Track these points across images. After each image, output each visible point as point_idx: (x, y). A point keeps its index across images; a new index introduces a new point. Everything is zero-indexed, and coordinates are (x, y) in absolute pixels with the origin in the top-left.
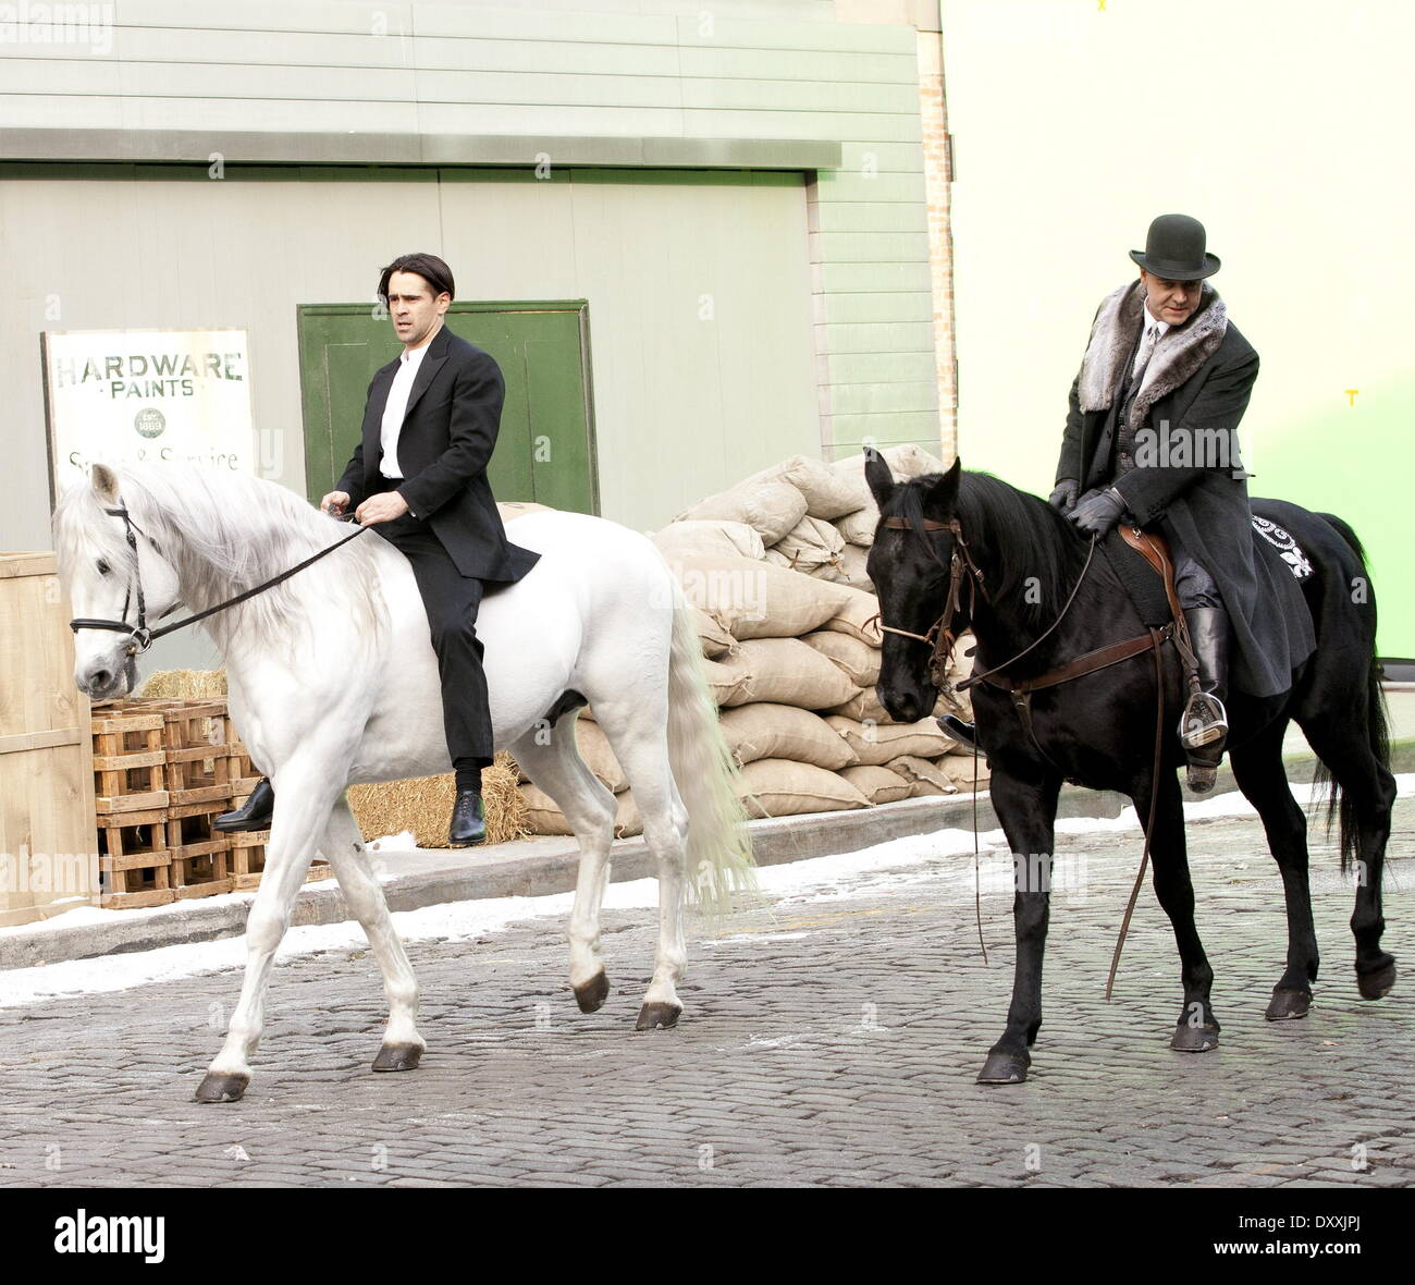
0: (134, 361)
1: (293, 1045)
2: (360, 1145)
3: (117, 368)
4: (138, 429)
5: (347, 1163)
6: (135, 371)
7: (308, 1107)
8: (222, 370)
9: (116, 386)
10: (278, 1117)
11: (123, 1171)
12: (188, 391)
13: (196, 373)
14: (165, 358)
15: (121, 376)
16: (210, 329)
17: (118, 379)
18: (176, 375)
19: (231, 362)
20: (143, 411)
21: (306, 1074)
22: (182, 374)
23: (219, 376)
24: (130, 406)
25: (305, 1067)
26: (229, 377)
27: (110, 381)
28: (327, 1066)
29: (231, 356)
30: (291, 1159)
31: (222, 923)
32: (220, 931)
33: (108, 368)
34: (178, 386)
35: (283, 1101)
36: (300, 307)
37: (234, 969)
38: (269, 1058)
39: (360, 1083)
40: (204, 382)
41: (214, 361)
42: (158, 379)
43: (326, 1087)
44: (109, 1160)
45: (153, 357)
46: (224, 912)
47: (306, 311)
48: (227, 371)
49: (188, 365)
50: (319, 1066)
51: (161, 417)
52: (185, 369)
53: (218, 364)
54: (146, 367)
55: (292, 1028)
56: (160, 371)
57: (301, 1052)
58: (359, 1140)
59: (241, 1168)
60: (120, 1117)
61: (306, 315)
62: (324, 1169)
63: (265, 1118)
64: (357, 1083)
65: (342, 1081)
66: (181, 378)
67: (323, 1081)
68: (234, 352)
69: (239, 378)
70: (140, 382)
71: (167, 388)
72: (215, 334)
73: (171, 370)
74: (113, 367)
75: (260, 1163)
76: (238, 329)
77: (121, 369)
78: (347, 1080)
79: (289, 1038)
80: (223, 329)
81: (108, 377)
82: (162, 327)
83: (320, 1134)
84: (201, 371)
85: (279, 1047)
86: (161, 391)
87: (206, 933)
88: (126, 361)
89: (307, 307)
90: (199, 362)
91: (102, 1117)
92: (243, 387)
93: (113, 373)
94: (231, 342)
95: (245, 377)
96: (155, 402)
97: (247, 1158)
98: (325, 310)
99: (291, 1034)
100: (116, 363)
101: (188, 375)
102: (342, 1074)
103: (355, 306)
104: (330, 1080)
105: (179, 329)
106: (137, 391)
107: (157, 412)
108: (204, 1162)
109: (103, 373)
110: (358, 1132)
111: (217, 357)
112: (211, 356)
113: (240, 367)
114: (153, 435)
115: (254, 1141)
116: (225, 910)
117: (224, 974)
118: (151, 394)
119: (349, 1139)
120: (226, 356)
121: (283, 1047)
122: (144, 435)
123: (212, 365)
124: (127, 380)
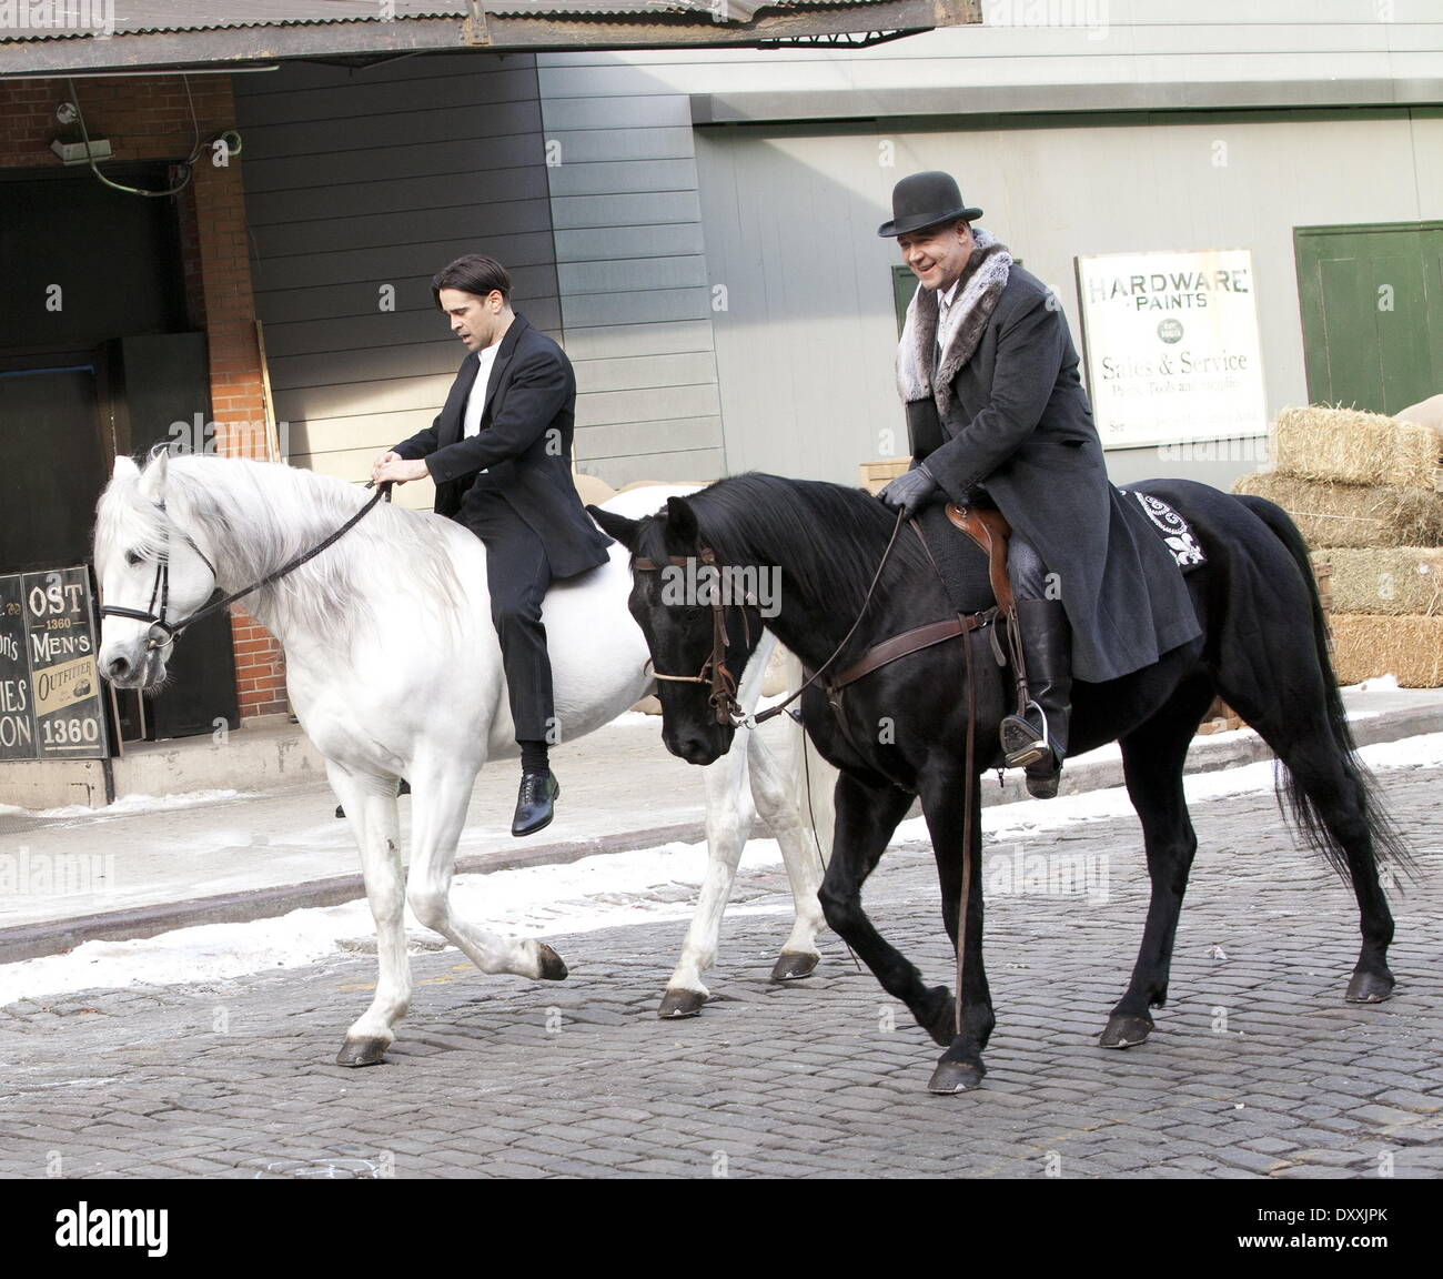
0: (1155, 279)
1: (1277, 859)
2: (1321, 945)
3: (1140, 285)
4: (1161, 337)
5: (1309, 960)
6: (1156, 287)
7: (1282, 912)
8: (1230, 284)
9: (1140, 301)
10: (1255, 922)
11: (1119, 969)
12: (1202, 303)
13: (1208, 287)
14: (1181, 276)
15: (1144, 291)
16: (1218, 250)
17: (1140, 294)
18: (1191, 290)
19: (1238, 277)
20: (1164, 322)
21: (1283, 884)
22: (1196, 288)
23: (1228, 289)
24: (1152, 317)
25: (1283, 878)
26: (1237, 290)
27: (1135, 297)
28: (1303, 876)
29: (1238, 272)
30: (1261, 958)
31: (1230, 755)
32: (1228, 762)
33: (1133, 286)
34: (1193, 299)
35: (1262, 907)
36: (1296, 229)
37: (1239, 794)
38: (1257, 871)
39: (1331, 891)
40: (1217, 296)
41: (1224, 277)
42: (1176, 294)
43: (1300, 895)
44: (1109, 960)
45: (1172, 276)
46: (1231, 746)
47: (1302, 232)
48: (1235, 285)
49: (1201, 281)
50: (1296, 877)
51: (1179, 326)
52: (1198, 284)
53: (1227, 279)
54: (1165, 282)
55: (1278, 845)
56: (1177, 287)
57: (1283, 865)
58: (1321, 940)
59: (1219, 966)
60: (1123, 923)
61: (1301, 235)
62: (1289, 965)
63: (1245, 922)
64: (1326, 891)
65: (1314, 890)
66: (1196, 293)
67: (1298, 890)
68: (1241, 269)
69: (1245, 291)
70: (1161, 296)
71: (1184, 301)
72: (1223, 254)
73: (1187, 286)
74: (1137, 285)
75: (1235, 961)
76: (1244, 249)
77: (1144, 287)
78: (1318, 889)
79: (1275, 853)
80: (1229, 249)
81: (1133, 293)
82: (1177, 249)
83: (1289, 935)
84: (1212, 284)
85: (1265, 861)
86: (1179, 304)
87: (1216, 764)
88: (1148, 279)
89: (1301, 228)
90: (1210, 279)
91: (1108, 923)
92: (1250, 298)
93: (1137, 289)
94: (1238, 260)
95: (1251, 290)
96: (1175, 313)
97: (1225, 957)
98: (1319, 231)
99: (1277, 850)
100: (1139, 281)
101: (1202, 289)
102: (1315, 884)
103: (1342, 227)
104: (1303, 889)
105: (1191, 251)
106: (1158, 304)
107: (1174, 321)
108: (1188, 961)
109: (1129, 290)
110: (1321, 934)
111: (1225, 273)
112: (1220, 273)
113: (1246, 281)
114: (1173, 341)
115: (1231, 943)
116: (1232, 744)
117: (1231, 798)
118: (1170, 306)
119: (1313, 940)
120: (1234, 272)
121: (1269, 861)
122: (1166, 341)
123: (1221, 281)
124: (1150, 295)
